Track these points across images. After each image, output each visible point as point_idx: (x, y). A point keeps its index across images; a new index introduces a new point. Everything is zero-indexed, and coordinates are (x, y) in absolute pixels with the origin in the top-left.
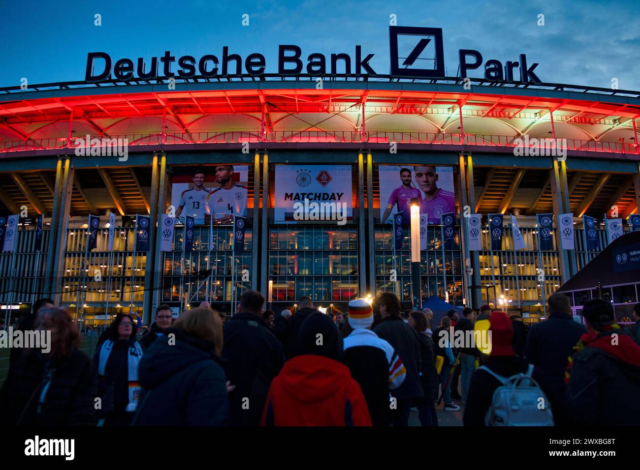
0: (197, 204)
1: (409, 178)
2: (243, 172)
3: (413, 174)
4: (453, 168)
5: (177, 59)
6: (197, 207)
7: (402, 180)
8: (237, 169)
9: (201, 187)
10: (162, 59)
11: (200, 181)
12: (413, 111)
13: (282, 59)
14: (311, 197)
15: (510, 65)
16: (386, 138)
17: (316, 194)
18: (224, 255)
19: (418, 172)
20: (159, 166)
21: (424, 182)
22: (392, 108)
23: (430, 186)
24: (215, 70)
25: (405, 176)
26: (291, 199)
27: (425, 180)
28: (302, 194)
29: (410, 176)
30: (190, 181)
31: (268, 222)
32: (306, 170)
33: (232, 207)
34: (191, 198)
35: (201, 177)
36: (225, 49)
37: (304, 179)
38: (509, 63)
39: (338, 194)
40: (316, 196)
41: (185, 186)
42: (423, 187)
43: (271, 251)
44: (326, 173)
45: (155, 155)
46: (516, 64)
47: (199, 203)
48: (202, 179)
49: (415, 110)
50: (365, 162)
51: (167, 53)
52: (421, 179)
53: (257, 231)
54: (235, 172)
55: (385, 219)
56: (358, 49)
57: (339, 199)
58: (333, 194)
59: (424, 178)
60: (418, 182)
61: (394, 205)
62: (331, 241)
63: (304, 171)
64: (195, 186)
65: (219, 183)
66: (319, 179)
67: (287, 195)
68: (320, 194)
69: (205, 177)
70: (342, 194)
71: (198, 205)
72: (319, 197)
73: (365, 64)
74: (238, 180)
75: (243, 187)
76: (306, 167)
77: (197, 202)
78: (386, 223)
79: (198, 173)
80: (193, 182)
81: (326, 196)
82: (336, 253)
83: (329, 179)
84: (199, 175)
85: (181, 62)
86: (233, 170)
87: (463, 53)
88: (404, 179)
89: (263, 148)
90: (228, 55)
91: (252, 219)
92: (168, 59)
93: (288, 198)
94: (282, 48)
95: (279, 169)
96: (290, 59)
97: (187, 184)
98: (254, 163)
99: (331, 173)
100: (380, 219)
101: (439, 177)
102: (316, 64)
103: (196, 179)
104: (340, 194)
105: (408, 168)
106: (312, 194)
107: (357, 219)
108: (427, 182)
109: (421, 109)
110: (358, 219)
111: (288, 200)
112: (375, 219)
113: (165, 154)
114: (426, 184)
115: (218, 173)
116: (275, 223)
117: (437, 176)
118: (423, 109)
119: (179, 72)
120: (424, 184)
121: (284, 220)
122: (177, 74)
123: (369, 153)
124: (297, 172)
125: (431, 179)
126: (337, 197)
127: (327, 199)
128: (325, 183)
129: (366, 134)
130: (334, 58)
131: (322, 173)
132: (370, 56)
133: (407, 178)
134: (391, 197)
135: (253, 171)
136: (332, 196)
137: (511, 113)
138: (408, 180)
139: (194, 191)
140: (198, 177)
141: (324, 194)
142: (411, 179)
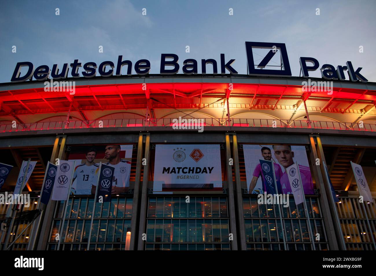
0: (87, 176)
1: (270, 155)
2: (128, 150)
3: (273, 151)
4: (306, 147)
5: (83, 65)
6: (87, 179)
7: (264, 156)
8: (123, 148)
9: (92, 163)
10: (71, 65)
11: (92, 158)
12: (266, 107)
13: (163, 63)
14: (185, 170)
15: (341, 68)
16: (247, 124)
17: (190, 168)
18: (106, 223)
19: (276, 150)
20: (59, 146)
21: (282, 158)
22: (250, 105)
23: (288, 161)
24: (111, 71)
25: (266, 153)
26: (168, 173)
27: (283, 156)
28: (177, 168)
29: (270, 153)
30: (83, 158)
31: (147, 192)
32: (181, 149)
33: (116, 179)
34: (82, 171)
35: (93, 155)
36: (120, 57)
37: (179, 156)
38: (340, 67)
39: (209, 168)
40: (190, 170)
41: (79, 162)
42: (282, 162)
43: (148, 220)
44: (198, 151)
45: (57, 137)
46: (345, 68)
47: (88, 175)
48: (93, 156)
49: (268, 106)
50: (231, 142)
51: (76, 61)
52: (279, 156)
53: (137, 201)
54: (121, 150)
55: (251, 190)
56: (223, 56)
57: (210, 172)
58: (205, 168)
59: (282, 155)
60: (277, 158)
61: (259, 177)
62: (203, 210)
63: (179, 149)
64: (87, 162)
65: (107, 159)
66: (193, 155)
67: (164, 168)
68: (193, 168)
69: (96, 155)
70: (213, 168)
71: (88, 178)
72: (193, 170)
73: (228, 66)
74: (124, 156)
75: (128, 162)
76: (182, 146)
77: (87, 175)
78: (252, 193)
79: (91, 151)
80: (86, 158)
81: (198, 170)
82: (208, 221)
83: (201, 155)
84: (92, 153)
85: (85, 67)
86: (120, 149)
87: (303, 60)
88: (265, 155)
89: (146, 130)
90: (122, 61)
91: (133, 190)
92: (76, 64)
93: (166, 172)
94: (164, 56)
95: (159, 148)
96: (169, 63)
97: (80, 160)
98: (138, 143)
99: (203, 151)
100: (247, 190)
101: (294, 154)
102: (190, 66)
103: (89, 156)
104: (211, 169)
105: (268, 146)
106: (187, 168)
107: (226, 190)
108: (285, 158)
109: (272, 106)
110: (228, 190)
111: (166, 173)
112: (243, 190)
113: (66, 136)
114: (284, 160)
115: (108, 151)
116: (154, 193)
117: (293, 153)
118: (274, 106)
119: (84, 73)
120: (282, 159)
121: (161, 190)
122: (81, 75)
123: (234, 135)
124: (174, 150)
125: (288, 156)
126: (208, 171)
127: (199, 172)
128: (198, 159)
129: (231, 120)
130: (204, 62)
131: (195, 151)
132: (232, 61)
133: (267, 155)
134: (255, 170)
135: (137, 150)
136: (204, 170)
137: (342, 109)
138: (268, 157)
139: (85, 166)
140: (90, 155)
141: (197, 168)
142: (271, 156)
